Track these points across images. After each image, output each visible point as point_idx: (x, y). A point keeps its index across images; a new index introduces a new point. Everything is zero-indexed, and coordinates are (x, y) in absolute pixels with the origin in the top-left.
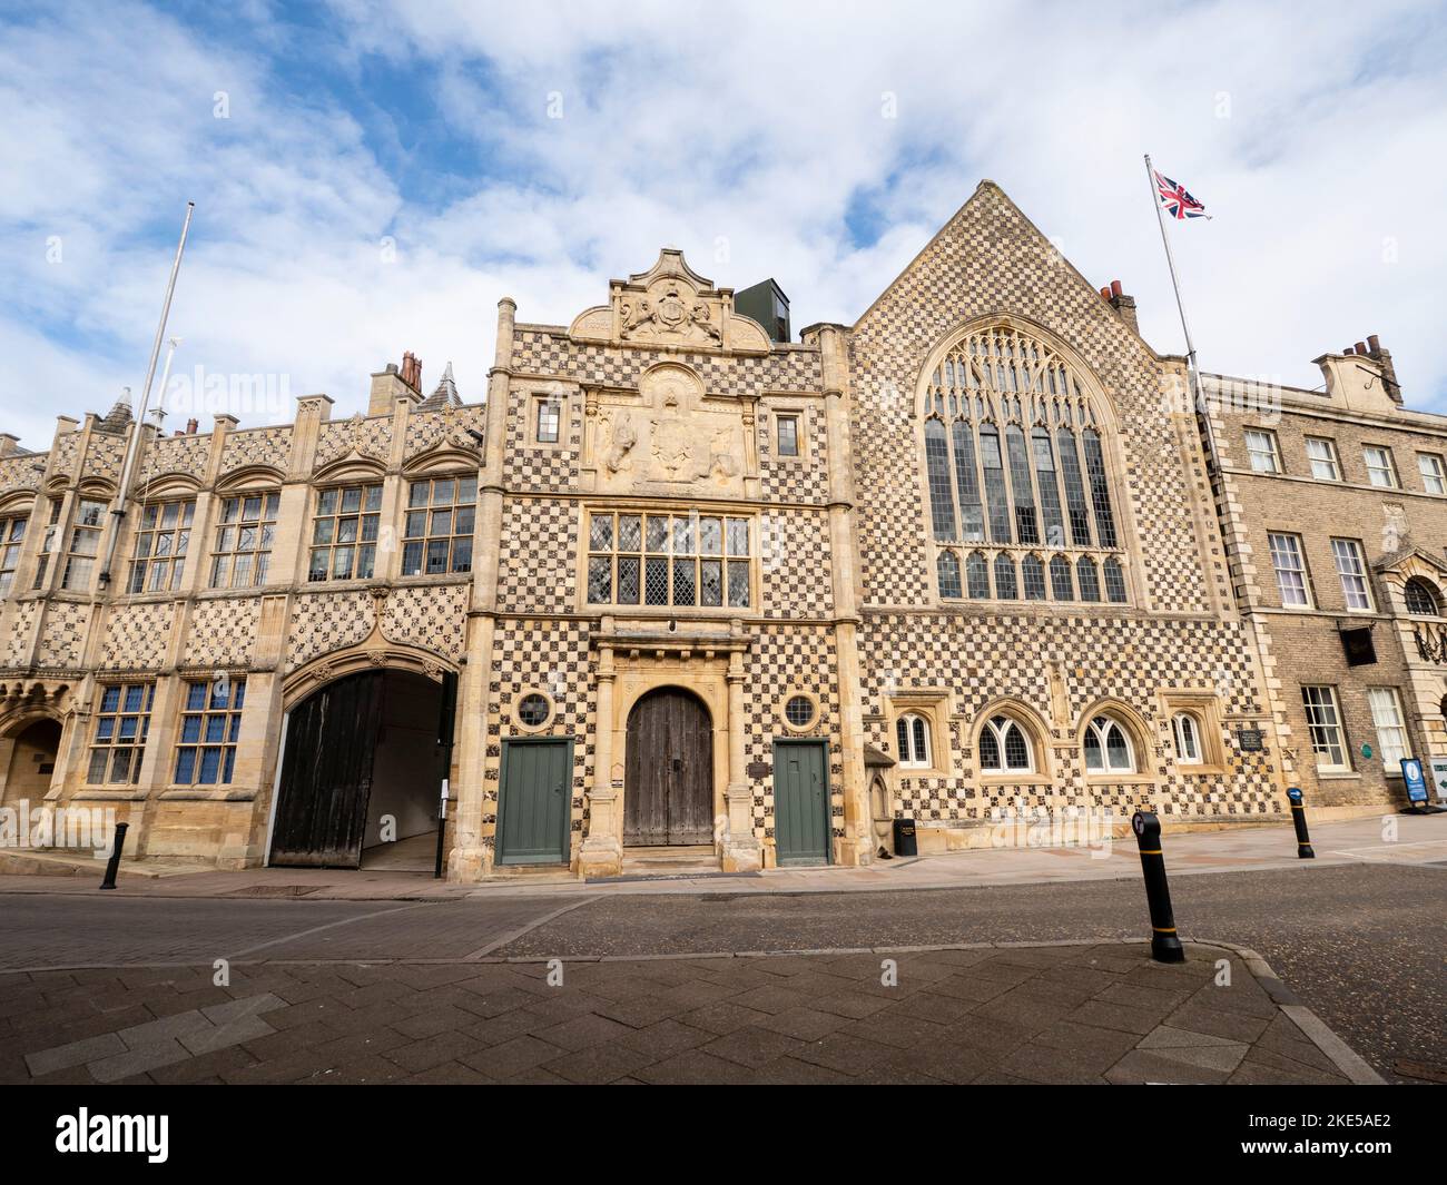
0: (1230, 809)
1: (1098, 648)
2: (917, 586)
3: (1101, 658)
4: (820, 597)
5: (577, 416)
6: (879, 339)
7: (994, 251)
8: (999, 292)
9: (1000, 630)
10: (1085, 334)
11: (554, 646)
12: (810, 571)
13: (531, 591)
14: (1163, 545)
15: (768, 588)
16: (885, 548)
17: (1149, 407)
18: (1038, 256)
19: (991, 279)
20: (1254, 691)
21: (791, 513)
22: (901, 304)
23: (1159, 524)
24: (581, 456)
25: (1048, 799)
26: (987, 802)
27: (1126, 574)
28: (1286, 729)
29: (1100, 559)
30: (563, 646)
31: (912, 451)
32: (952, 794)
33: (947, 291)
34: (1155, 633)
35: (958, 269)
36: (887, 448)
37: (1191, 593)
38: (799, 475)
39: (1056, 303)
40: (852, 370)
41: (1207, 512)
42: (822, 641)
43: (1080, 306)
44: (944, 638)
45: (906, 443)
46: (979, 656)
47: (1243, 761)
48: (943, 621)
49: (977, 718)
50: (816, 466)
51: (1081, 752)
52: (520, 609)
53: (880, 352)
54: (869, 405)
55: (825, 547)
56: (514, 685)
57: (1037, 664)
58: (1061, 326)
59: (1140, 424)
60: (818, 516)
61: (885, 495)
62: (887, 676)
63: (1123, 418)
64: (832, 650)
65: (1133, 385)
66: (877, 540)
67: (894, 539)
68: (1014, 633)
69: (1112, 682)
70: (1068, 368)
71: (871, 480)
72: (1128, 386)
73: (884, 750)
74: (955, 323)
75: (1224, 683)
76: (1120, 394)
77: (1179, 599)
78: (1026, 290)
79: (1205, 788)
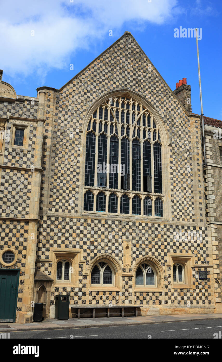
1: (147, 235)
2: (73, 205)
3: (147, 240)
4: (24, 209)
6: (71, 96)
7: (126, 63)
8: (126, 80)
9: (106, 226)
10: (160, 102)
12: (21, 197)
14: (180, 193)
16: (61, 188)
17: (182, 136)
18: (145, 67)
19: (123, 75)
20: (207, 256)
21: (15, 171)
22: (83, 82)
23: (180, 185)
26: (91, 298)
28: (218, 271)
29: (154, 198)
31: (79, 146)
32: (76, 294)
33: (104, 78)
34: (171, 230)
35: (110, 69)
36: (68, 144)
37: (188, 214)
38: (22, 155)
39: (150, 88)
40: (57, 108)
41: (199, 181)
42: (22, 227)
43: (160, 90)
44: (82, 228)
45: (77, 143)
46: (96, 236)
47: (199, 284)
48: (82, 221)
50: (30, 152)
51: (134, 278)
53: (70, 102)
54: (62, 125)
55: (29, 187)
57: (120, 241)
58: (151, 98)
59: (177, 142)
60: (28, 174)
61: (64, 165)
62: (54, 243)
63: (171, 139)
64: (26, 231)
65: (177, 126)
66: (58, 184)
67: (66, 184)
68: (112, 227)
69: (150, 250)
70: (152, 116)
71: (59, 157)
72: (175, 126)
73: (49, 274)
74: (106, 92)
75: (196, 252)
76: (171, 129)
77: (183, 217)
78: (138, 81)
79: (182, 294)
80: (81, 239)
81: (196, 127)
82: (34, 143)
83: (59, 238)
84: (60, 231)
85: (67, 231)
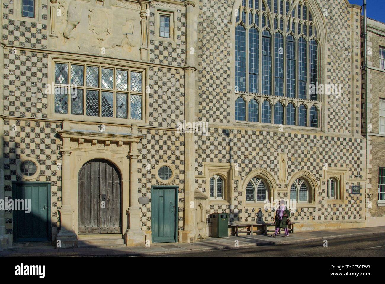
0: (343, 218)
1: (302, 148)
2: (225, 114)
3: (303, 153)
4: (177, 117)
9: (261, 137)
12: (173, 102)
13: (23, 104)
14: (337, 101)
15: (151, 110)
16: (211, 93)
20: (361, 170)
21: (165, 70)
26: (247, 215)
27: (319, 113)
29: (309, 106)
31: (228, 42)
32: (232, 211)
34: (327, 142)
36: (216, 39)
37: (344, 124)
41: (357, 87)
44: (236, 140)
45: (226, 37)
46: (250, 149)
47: (352, 198)
48: (235, 131)
49: (246, 178)
51: (289, 194)
52: (17, 114)
57: (275, 154)
59: (336, 40)
60: (179, 73)
61: (213, 65)
62: (207, 157)
63: (330, 36)
64: (182, 143)
66: (207, 88)
67: (215, 88)
68: (267, 139)
69: (306, 164)
70: (308, 5)
71: (206, 56)
72: (334, 19)
73: (203, 192)
76: (330, 22)
77: (339, 127)
79: (335, 209)
80: (235, 153)
81: (357, 21)
83: (212, 151)
84: (212, 143)
85: (220, 143)
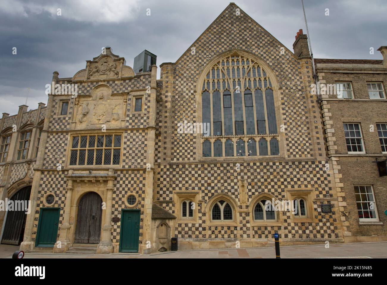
1: (262, 174)
2: (192, 154)
3: (263, 177)
4: (142, 160)
5: (72, 106)
6: (185, 66)
7: (233, 28)
8: (233, 42)
9: (222, 169)
11: (57, 179)
12: (140, 151)
13: (53, 162)
14: (295, 131)
15: (125, 158)
16: (181, 140)
17: (293, 78)
18: (250, 27)
19: (230, 38)
20: (330, 189)
21: (135, 132)
23: (294, 124)
24: (71, 118)
25: (235, 232)
26: (210, 232)
28: (344, 204)
29: (268, 139)
30: (60, 179)
31: (194, 104)
32: (197, 229)
33: (213, 45)
34: (287, 167)
35: (217, 36)
36: (184, 104)
37: (306, 150)
38: (139, 118)
39: (256, 43)
40: (174, 78)
41: (315, 117)
43: (266, 43)
44: (200, 172)
45: (192, 102)
46: (212, 178)
47: (322, 217)
48: (199, 166)
49: (209, 202)
50: (146, 114)
51: (251, 214)
52: (49, 168)
53: (185, 70)
54: (179, 89)
55: (146, 142)
56: (45, 192)
57: (235, 181)
58: (257, 51)
59: (288, 85)
60: (144, 132)
62: (176, 186)
63: (281, 83)
64: (144, 179)
65: (286, 70)
66: (178, 137)
67: (184, 137)
68: (227, 169)
69: (266, 187)
70: (261, 66)
71: (178, 116)
72: (284, 71)
73: (173, 213)
74: (215, 56)
75: (316, 186)
76: (280, 74)
77: (300, 153)
78: (244, 40)
79: (304, 228)
80: (200, 182)
81: (307, 68)
82: (149, 107)
83: (180, 182)
84: (180, 176)
85: (187, 176)
